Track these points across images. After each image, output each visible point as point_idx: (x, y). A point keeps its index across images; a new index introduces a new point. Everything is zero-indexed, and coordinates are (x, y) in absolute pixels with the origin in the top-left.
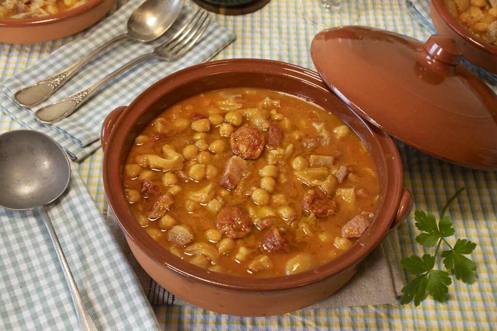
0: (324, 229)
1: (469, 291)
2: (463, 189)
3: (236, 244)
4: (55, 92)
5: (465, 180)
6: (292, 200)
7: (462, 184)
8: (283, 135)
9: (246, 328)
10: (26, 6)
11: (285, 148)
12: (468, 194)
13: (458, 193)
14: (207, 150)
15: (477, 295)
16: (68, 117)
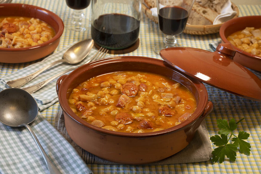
0: (169, 120)
1: (248, 158)
2: (243, 119)
3: (126, 126)
4: (27, 83)
5: (244, 115)
6: (153, 111)
7: (242, 117)
8: (147, 87)
9: (133, 172)
10: (12, 46)
11: (148, 92)
12: (247, 121)
13: (241, 121)
14: (109, 94)
15: (252, 160)
16: (34, 93)
